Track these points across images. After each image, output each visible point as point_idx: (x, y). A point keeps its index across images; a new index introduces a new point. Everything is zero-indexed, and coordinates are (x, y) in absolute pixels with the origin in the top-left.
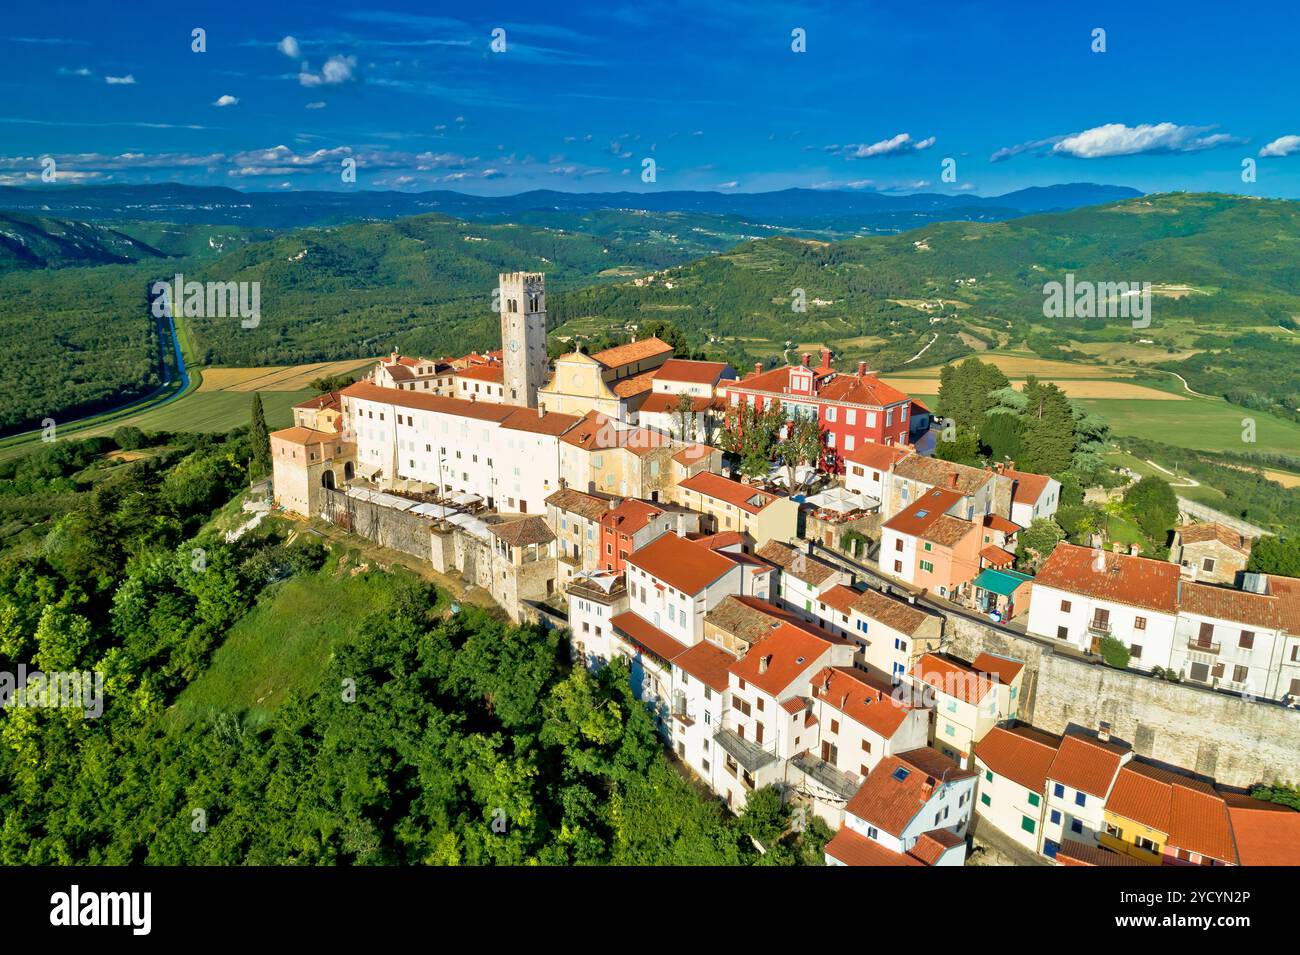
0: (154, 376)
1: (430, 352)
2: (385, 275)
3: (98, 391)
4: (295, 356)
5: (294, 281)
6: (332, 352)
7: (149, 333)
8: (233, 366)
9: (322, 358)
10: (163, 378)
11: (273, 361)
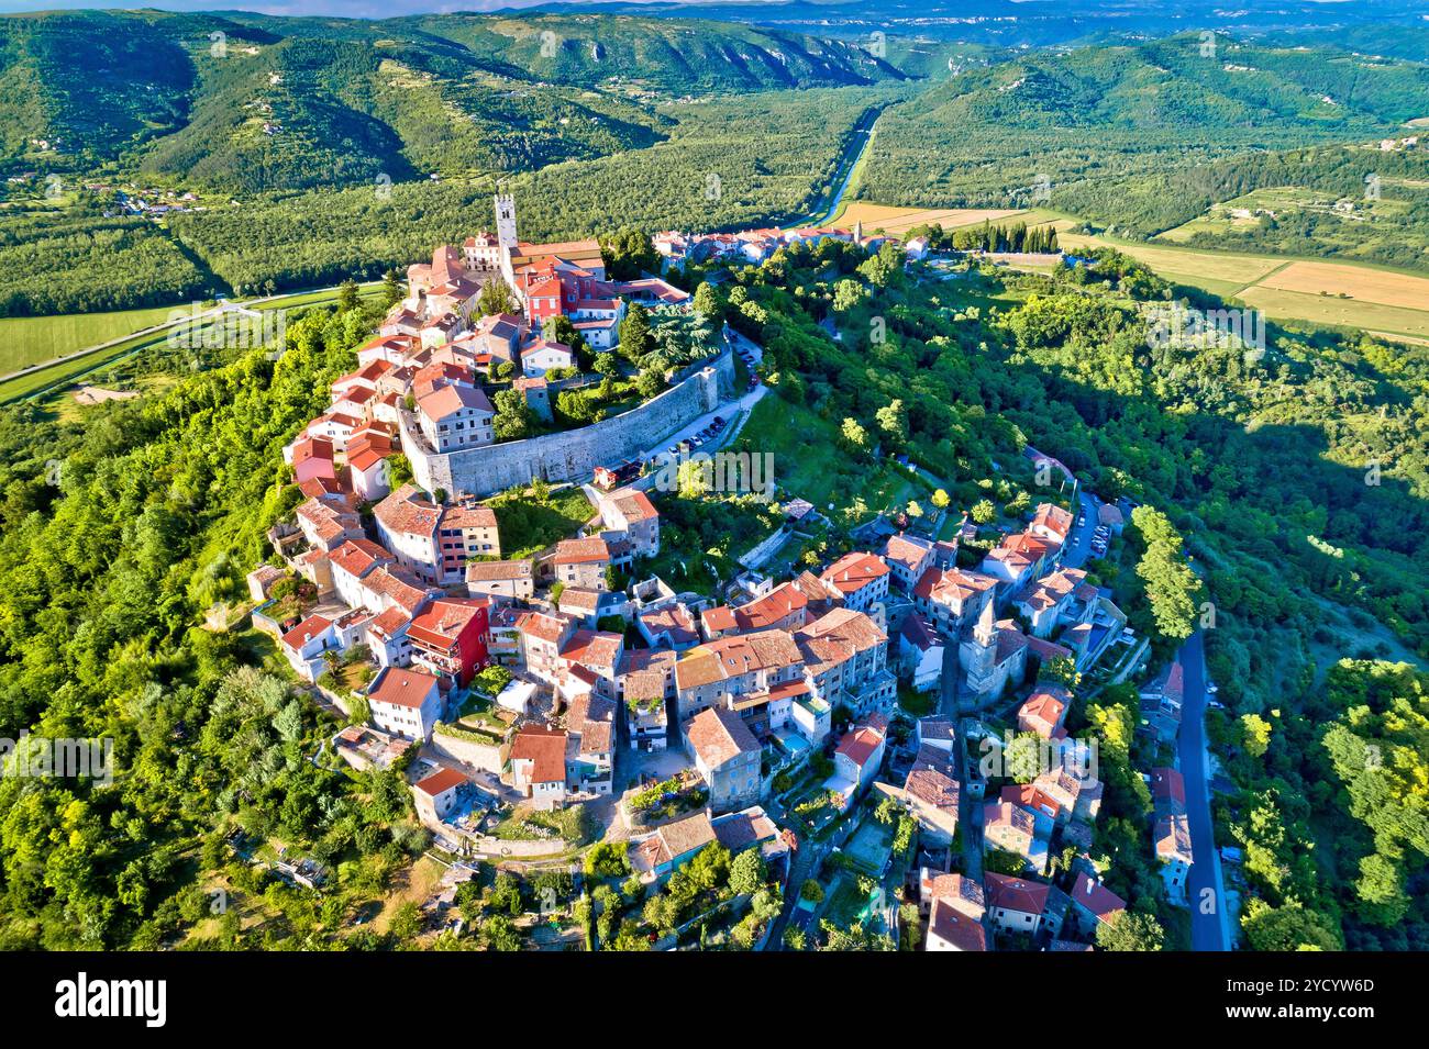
0: (805, 206)
1: (1077, 210)
2: (1104, 112)
3: (751, 214)
4: (934, 201)
5: (997, 114)
6: (972, 200)
7: (832, 161)
8: (879, 203)
9: (962, 204)
10: (812, 209)
11: (913, 203)
